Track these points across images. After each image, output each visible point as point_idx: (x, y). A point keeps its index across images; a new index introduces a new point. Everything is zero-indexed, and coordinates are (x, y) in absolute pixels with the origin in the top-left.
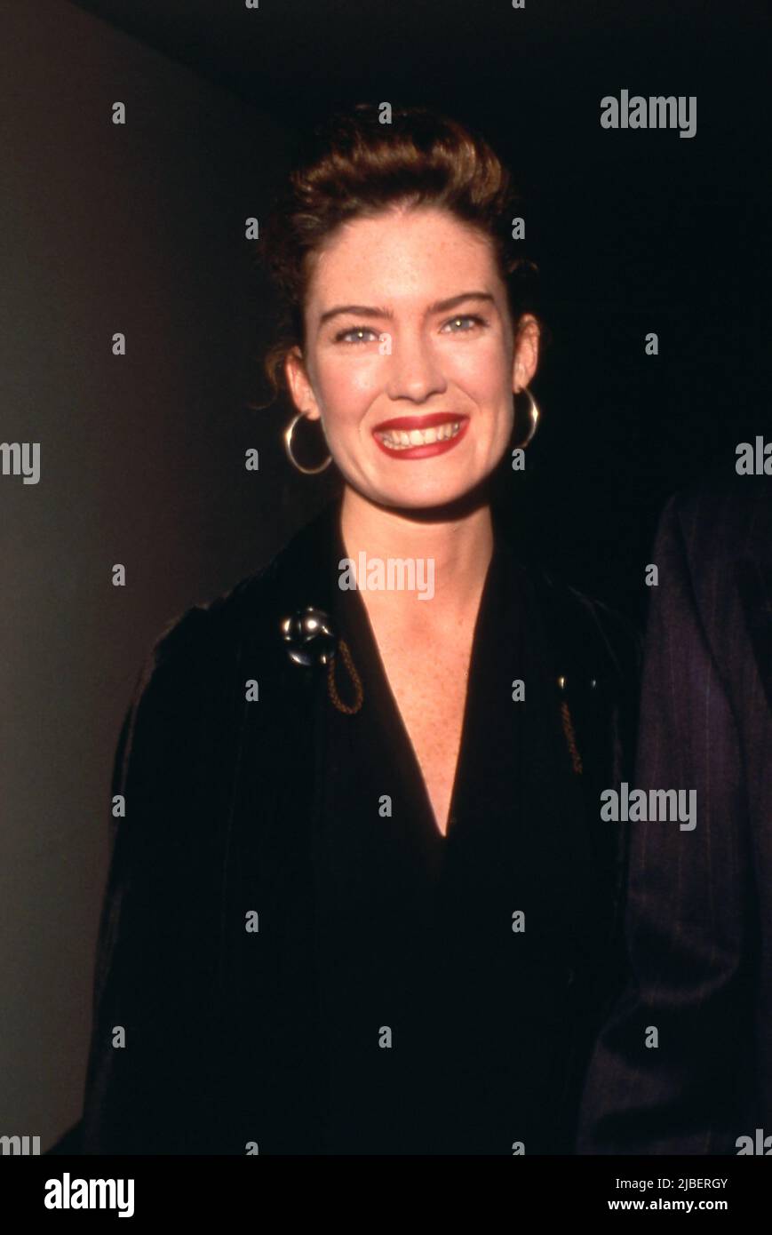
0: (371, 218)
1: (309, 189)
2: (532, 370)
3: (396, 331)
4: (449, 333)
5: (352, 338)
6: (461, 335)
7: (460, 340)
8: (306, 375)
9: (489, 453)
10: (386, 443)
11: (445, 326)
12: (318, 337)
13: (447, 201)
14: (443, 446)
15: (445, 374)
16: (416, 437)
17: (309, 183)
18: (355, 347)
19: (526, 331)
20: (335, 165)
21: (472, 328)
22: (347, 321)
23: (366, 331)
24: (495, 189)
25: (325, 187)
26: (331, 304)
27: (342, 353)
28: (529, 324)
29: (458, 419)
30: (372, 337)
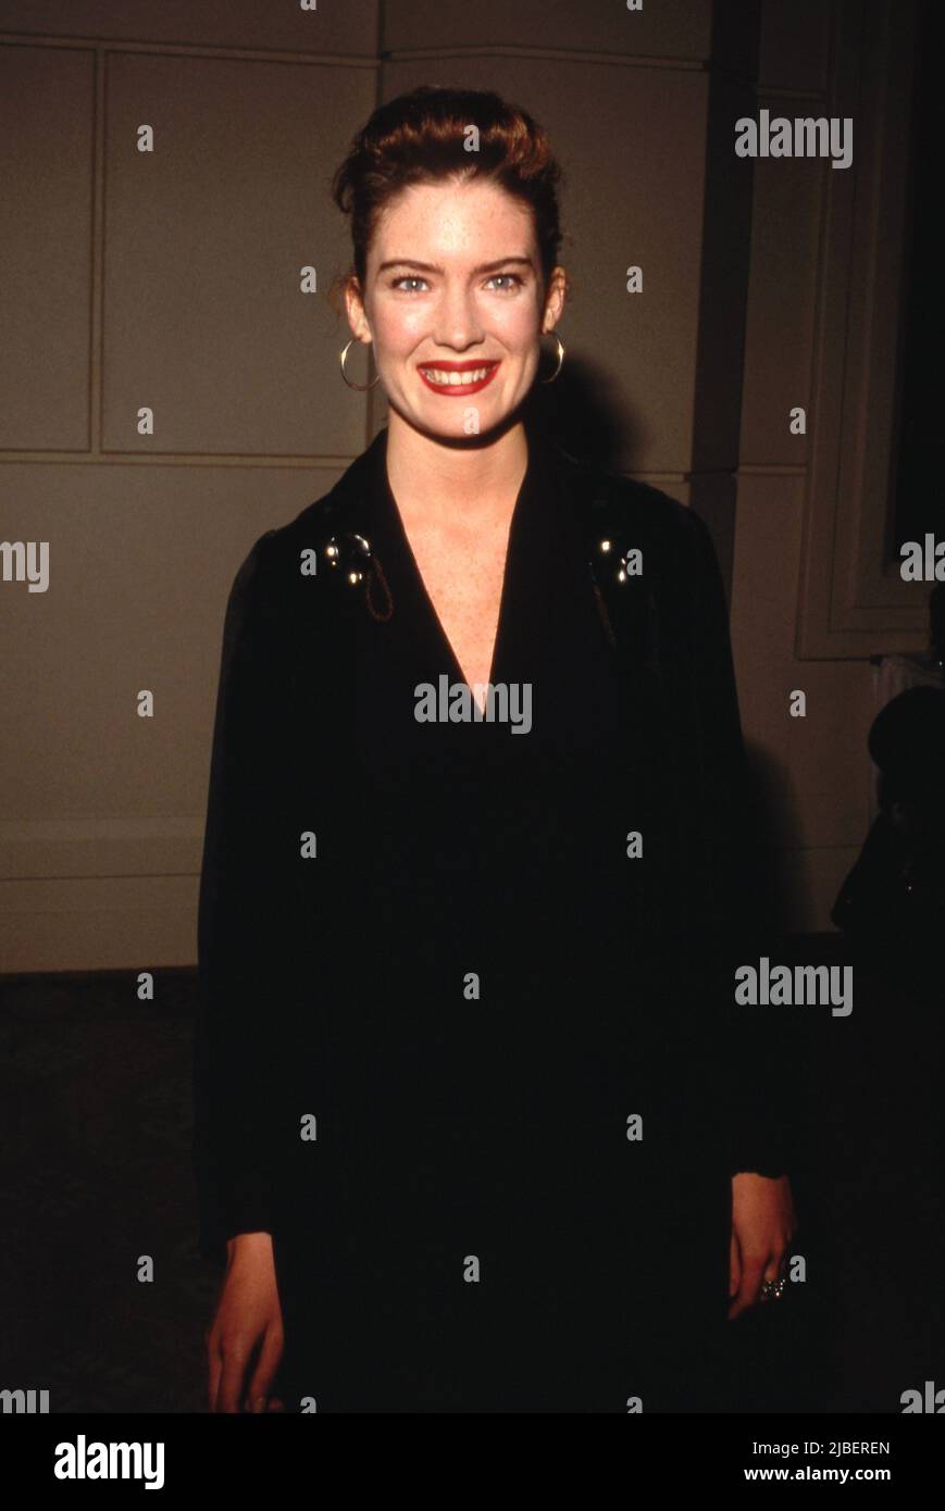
0: (436, 186)
1: (379, 152)
2: (557, 315)
3: (446, 284)
4: (491, 290)
5: (407, 286)
6: (501, 292)
7: (500, 297)
8: (362, 303)
9: (515, 393)
10: (428, 377)
11: (488, 282)
12: (376, 281)
13: (497, 178)
14: (478, 386)
15: (485, 327)
16: (454, 378)
17: (379, 147)
18: (408, 295)
19: (555, 284)
20: (404, 136)
21: (511, 287)
22: (402, 271)
23: (420, 280)
24: (541, 167)
25: (395, 153)
26: (391, 255)
27: (395, 298)
28: (559, 276)
29: (491, 366)
30: (424, 287)
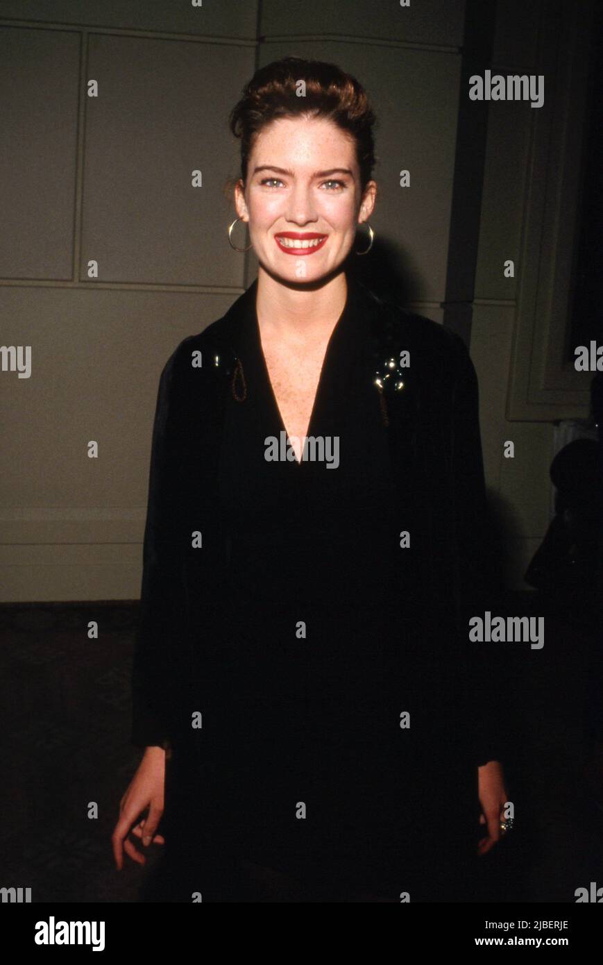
0: (291, 120)
1: (258, 97)
2: (370, 211)
3: (295, 183)
4: (324, 189)
5: (270, 184)
6: (331, 191)
7: (329, 194)
8: (244, 197)
9: (336, 257)
10: (281, 243)
11: (322, 184)
12: (252, 179)
13: (333, 116)
14: (312, 250)
15: (319, 211)
16: (297, 244)
17: (258, 94)
18: (271, 189)
19: (369, 191)
20: (274, 87)
21: (337, 188)
22: (268, 174)
23: (279, 181)
24: (362, 113)
25: (267, 97)
26: (261, 163)
27: (263, 191)
28: (372, 186)
29: (322, 237)
30: (281, 185)
